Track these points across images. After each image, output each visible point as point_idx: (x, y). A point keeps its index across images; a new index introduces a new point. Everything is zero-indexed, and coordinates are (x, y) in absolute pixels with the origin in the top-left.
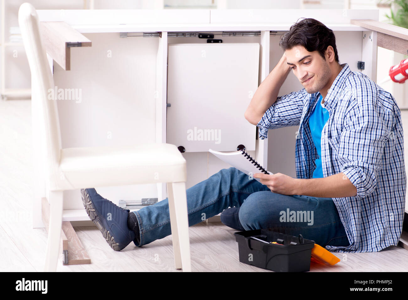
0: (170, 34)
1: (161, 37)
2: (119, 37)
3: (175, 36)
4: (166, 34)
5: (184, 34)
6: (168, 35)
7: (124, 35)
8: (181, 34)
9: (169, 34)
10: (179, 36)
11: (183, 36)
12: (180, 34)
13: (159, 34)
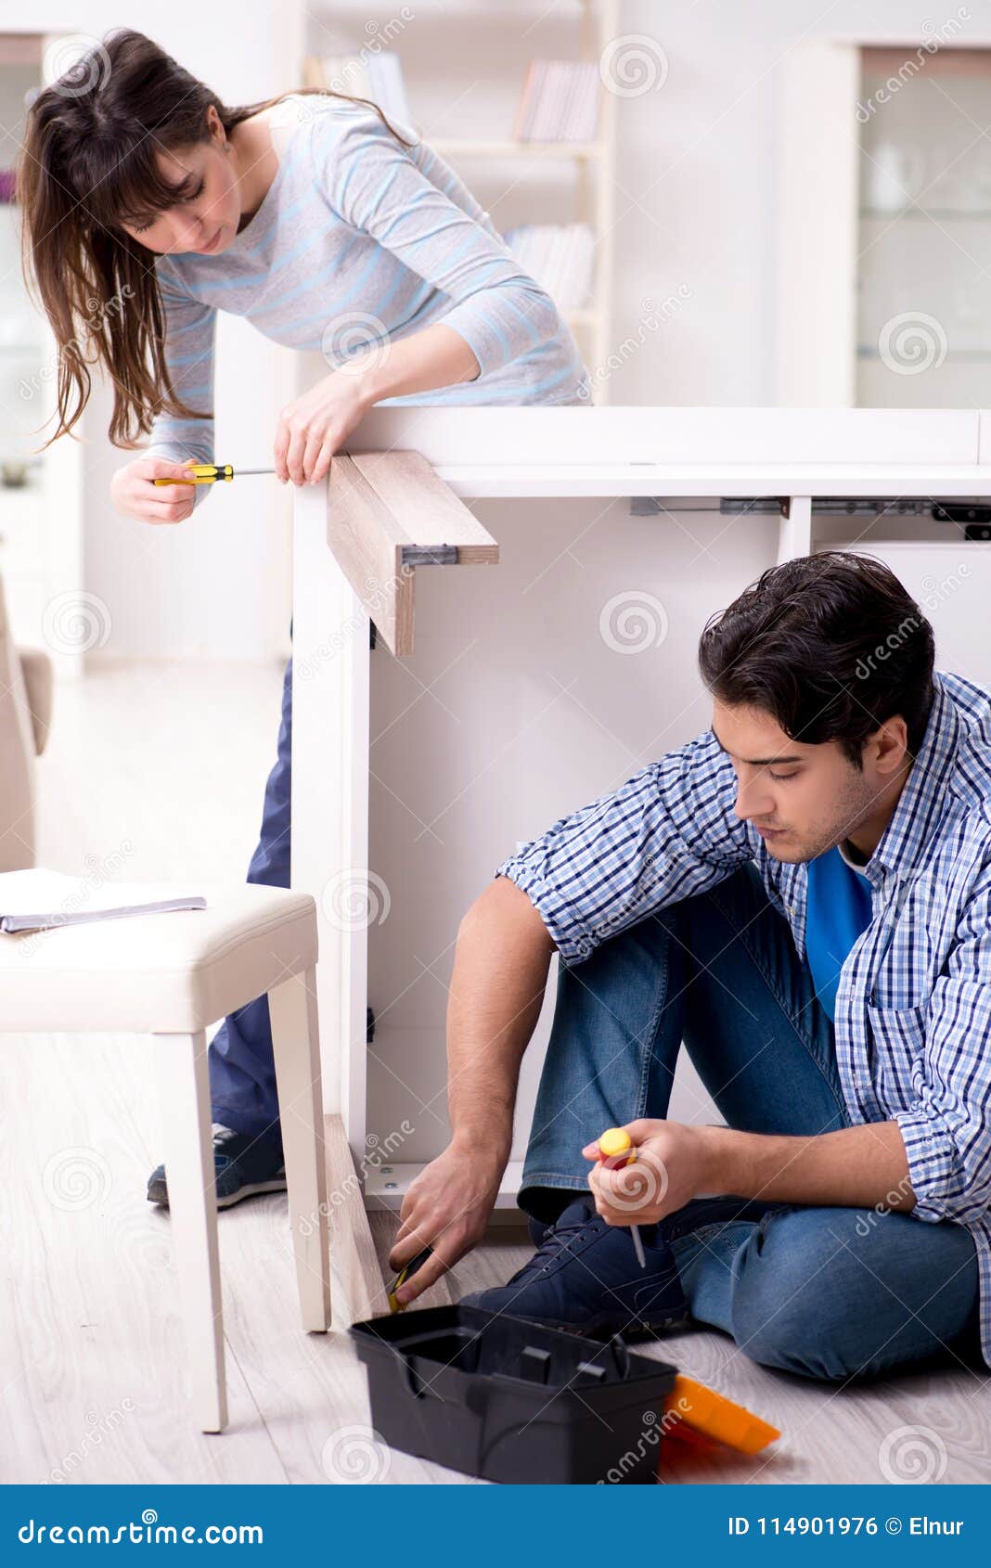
0: (821, 504)
1: (787, 515)
2: (629, 512)
3: (844, 512)
4: (808, 503)
5: (876, 504)
6: (813, 509)
7: (647, 506)
8: (866, 504)
9: (817, 504)
10: (857, 512)
11: (873, 512)
12: (860, 504)
13: (780, 505)
